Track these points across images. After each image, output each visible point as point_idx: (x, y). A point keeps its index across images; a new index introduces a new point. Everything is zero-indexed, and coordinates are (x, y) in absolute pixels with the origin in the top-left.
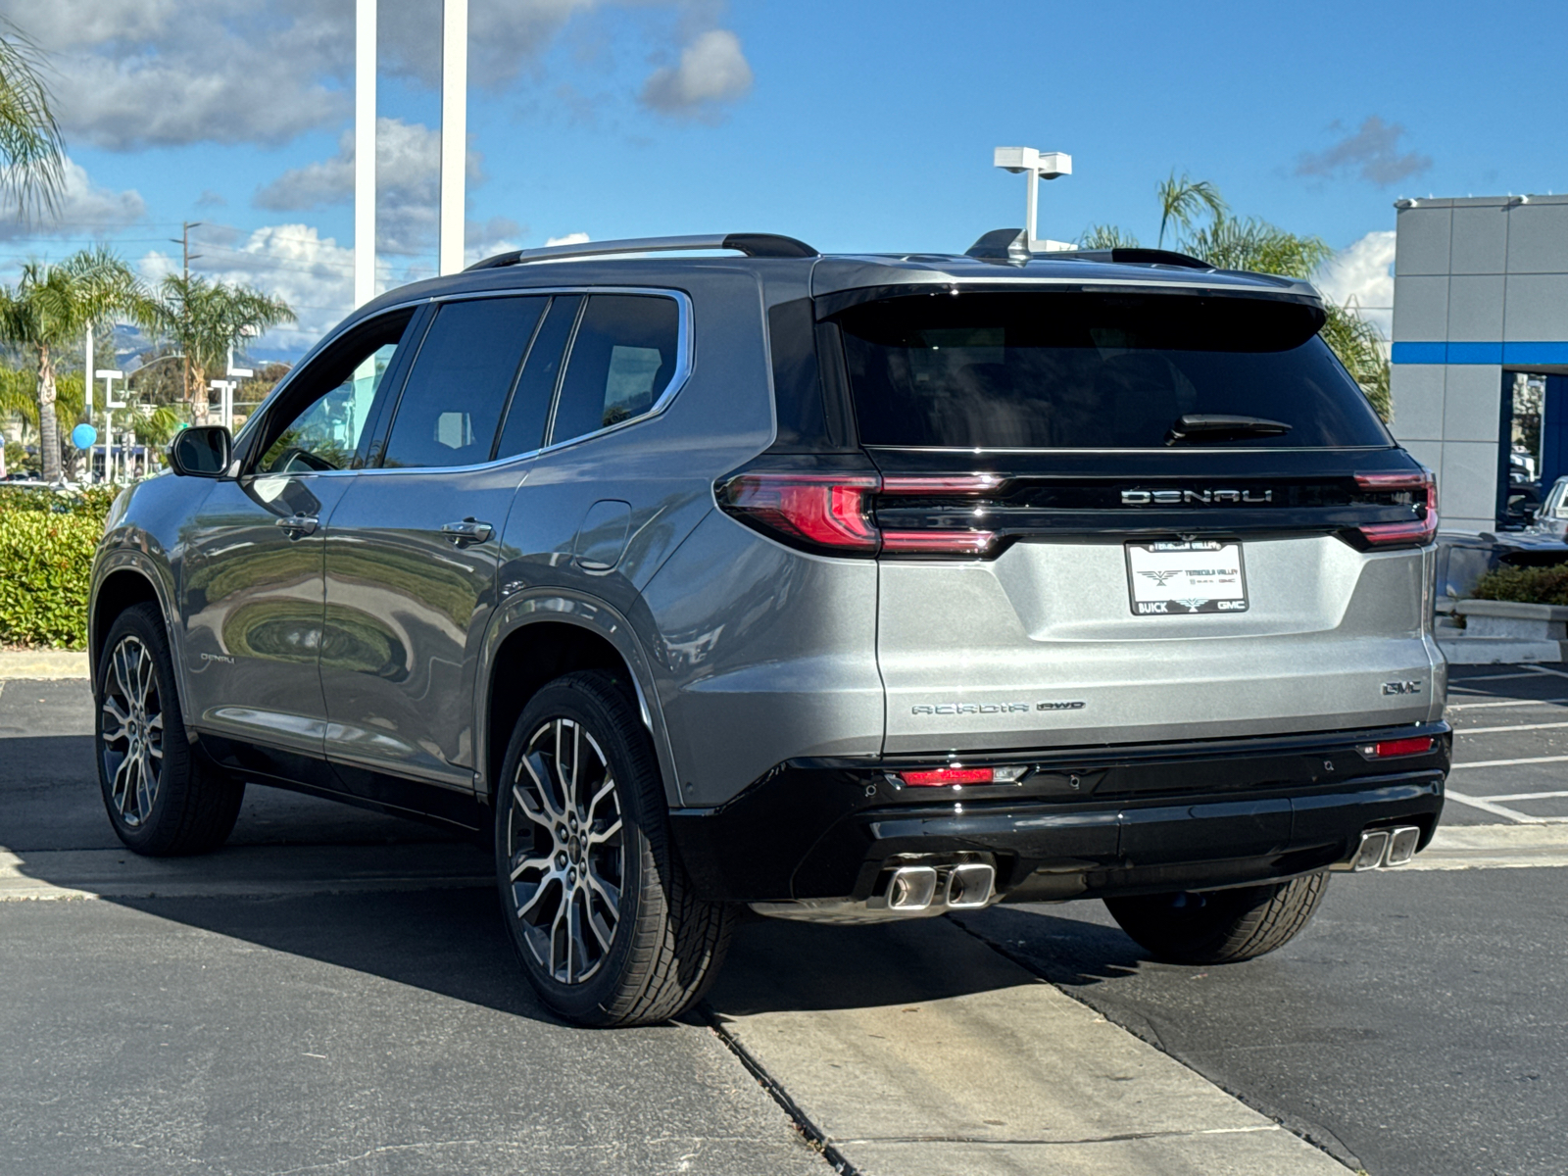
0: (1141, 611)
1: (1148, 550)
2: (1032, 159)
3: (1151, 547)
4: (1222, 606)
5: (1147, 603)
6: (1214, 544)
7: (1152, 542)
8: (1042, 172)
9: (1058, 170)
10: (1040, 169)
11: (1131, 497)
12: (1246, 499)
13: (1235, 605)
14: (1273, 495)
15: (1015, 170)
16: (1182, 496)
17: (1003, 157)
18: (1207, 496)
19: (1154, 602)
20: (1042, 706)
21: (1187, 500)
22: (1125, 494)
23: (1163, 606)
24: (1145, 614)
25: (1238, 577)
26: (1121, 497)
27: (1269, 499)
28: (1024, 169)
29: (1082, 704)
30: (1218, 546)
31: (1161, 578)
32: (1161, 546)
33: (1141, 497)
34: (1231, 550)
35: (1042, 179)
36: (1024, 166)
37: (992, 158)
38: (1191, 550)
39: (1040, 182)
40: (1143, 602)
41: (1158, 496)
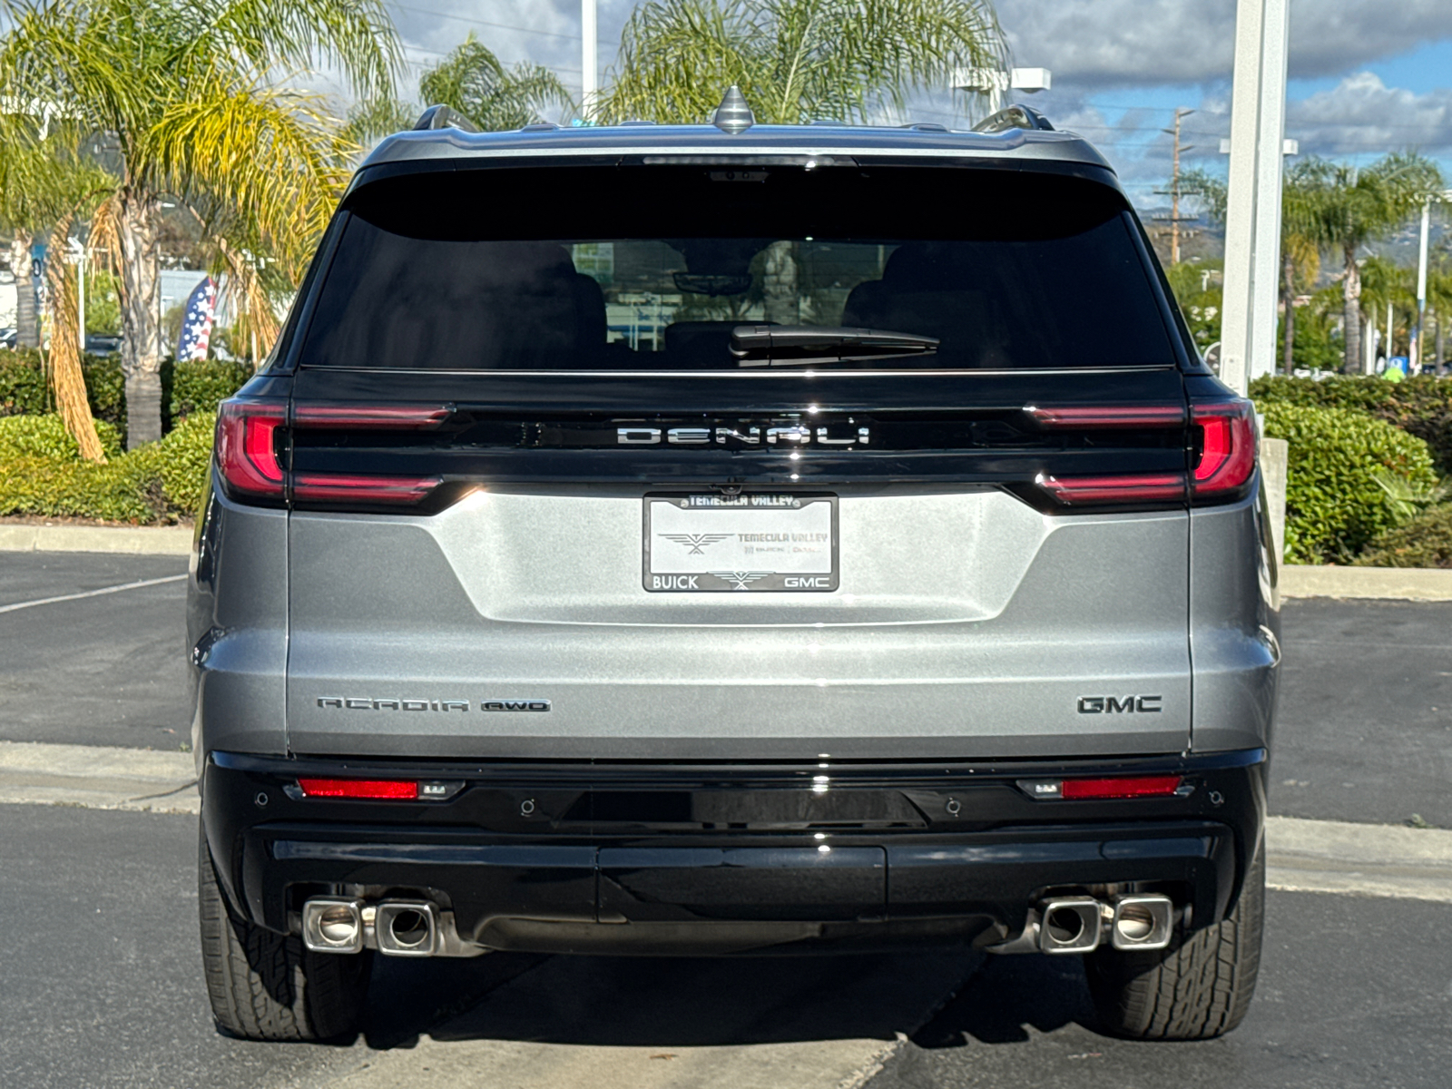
0: (656, 587)
1: (678, 505)
3: (685, 502)
5: (667, 575)
6: (790, 500)
7: (686, 495)
11: (630, 436)
12: (822, 440)
14: (870, 436)
16: (712, 436)
18: (755, 435)
19: (678, 575)
20: (487, 705)
21: (721, 440)
22: (622, 431)
23: (691, 582)
24: (662, 591)
25: (824, 545)
26: (616, 435)
27: (864, 440)
29: (545, 708)
30: (797, 502)
31: (696, 544)
32: (700, 501)
33: (648, 436)
34: (818, 507)
38: (750, 506)
40: (660, 575)
41: (675, 435)
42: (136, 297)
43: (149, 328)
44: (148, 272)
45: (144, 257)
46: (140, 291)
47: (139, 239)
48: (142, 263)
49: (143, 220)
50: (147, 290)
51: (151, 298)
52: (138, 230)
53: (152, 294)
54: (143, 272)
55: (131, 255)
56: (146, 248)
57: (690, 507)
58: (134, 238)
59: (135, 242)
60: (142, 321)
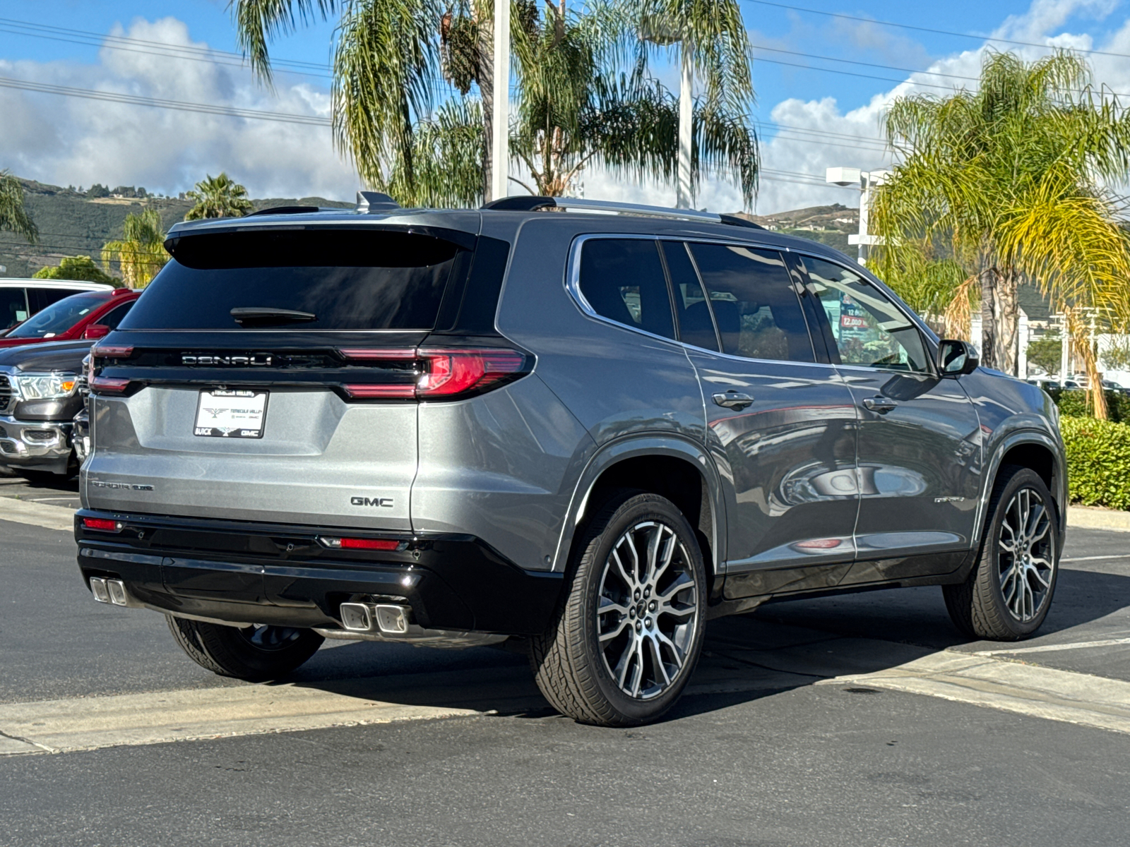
0: (197, 433)
4: (243, 434)
5: (202, 428)
6: (249, 393)
7: (215, 389)
11: (187, 360)
12: (253, 363)
13: (252, 434)
14: (271, 361)
16: (213, 360)
18: (227, 360)
19: (206, 428)
21: (216, 362)
22: (184, 358)
23: (209, 431)
25: (261, 415)
26: (182, 360)
30: (253, 394)
31: (215, 413)
33: (193, 360)
34: (261, 397)
38: (236, 396)
40: (199, 428)
41: (200, 358)
42: (1000, 343)
43: (1007, 365)
44: (1009, 326)
45: (1006, 316)
46: (1002, 340)
47: (1003, 304)
48: (1005, 320)
49: (1008, 291)
50: (1007, 339)
51: (1010, 344)
52: (1003, 298)
53: (1011, 342)
54: (1005, 327)
55: (997, 315)
56: (1009, 309)
57: (216, 396)
58: (1000, 303)
59: (1001, 306)
60: (1003, 360)
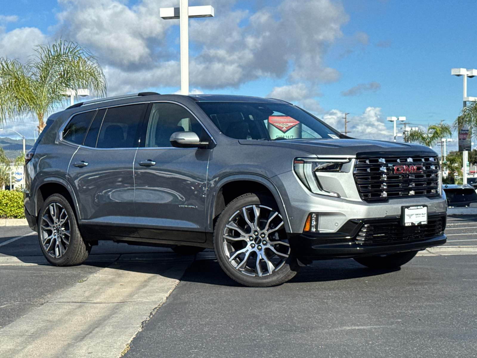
2: (464, 72)
8: (468, 76)
9: (474, 75)
10: (467, 75)
15: (458, 75)
17: (454, 72)
28: (461, 75)
35: (468, 78)
36: (461, 74)
37: (451, 72)
39: (467, 78)
